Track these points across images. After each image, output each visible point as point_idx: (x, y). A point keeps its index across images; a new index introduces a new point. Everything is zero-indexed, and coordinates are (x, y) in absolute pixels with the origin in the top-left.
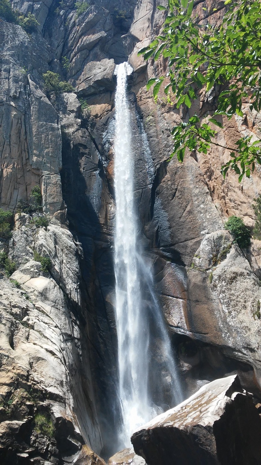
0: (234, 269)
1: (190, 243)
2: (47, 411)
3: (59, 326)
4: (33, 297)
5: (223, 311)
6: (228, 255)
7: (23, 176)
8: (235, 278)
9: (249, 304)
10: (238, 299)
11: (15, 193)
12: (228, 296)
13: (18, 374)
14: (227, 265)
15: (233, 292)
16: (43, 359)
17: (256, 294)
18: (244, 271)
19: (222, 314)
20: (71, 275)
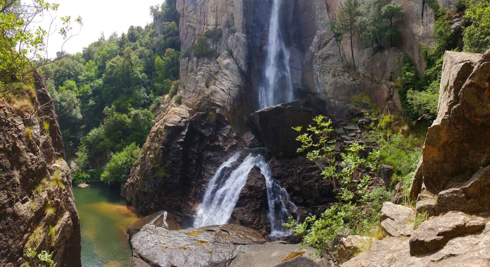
0: (329, 52)
1: (310, 39)
2: (214, 110)
3: (232, 80)
4: (222, 68)
5: (317, 75)
6: (328, 44)
7: (226, 7)
8: (328, 57)
9: (332, 71)
10: (327, 69)
11: (223, 18)
12: (321, 67)
13: (204, 96)
14: (325, 50)
15: (324, 65)
16: (217, 92)
17: (337, 66)
18: (335, 53)
19: (317, 76)
20: (243, 57)
